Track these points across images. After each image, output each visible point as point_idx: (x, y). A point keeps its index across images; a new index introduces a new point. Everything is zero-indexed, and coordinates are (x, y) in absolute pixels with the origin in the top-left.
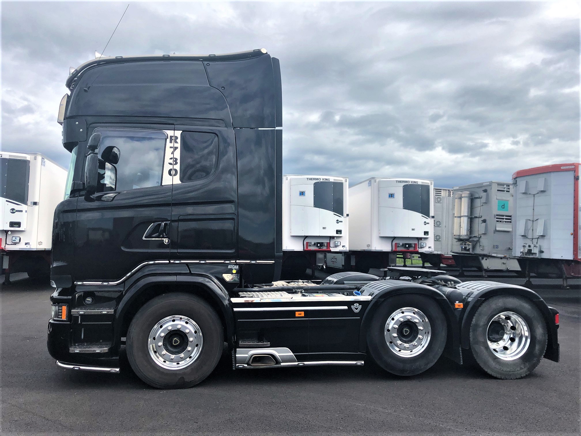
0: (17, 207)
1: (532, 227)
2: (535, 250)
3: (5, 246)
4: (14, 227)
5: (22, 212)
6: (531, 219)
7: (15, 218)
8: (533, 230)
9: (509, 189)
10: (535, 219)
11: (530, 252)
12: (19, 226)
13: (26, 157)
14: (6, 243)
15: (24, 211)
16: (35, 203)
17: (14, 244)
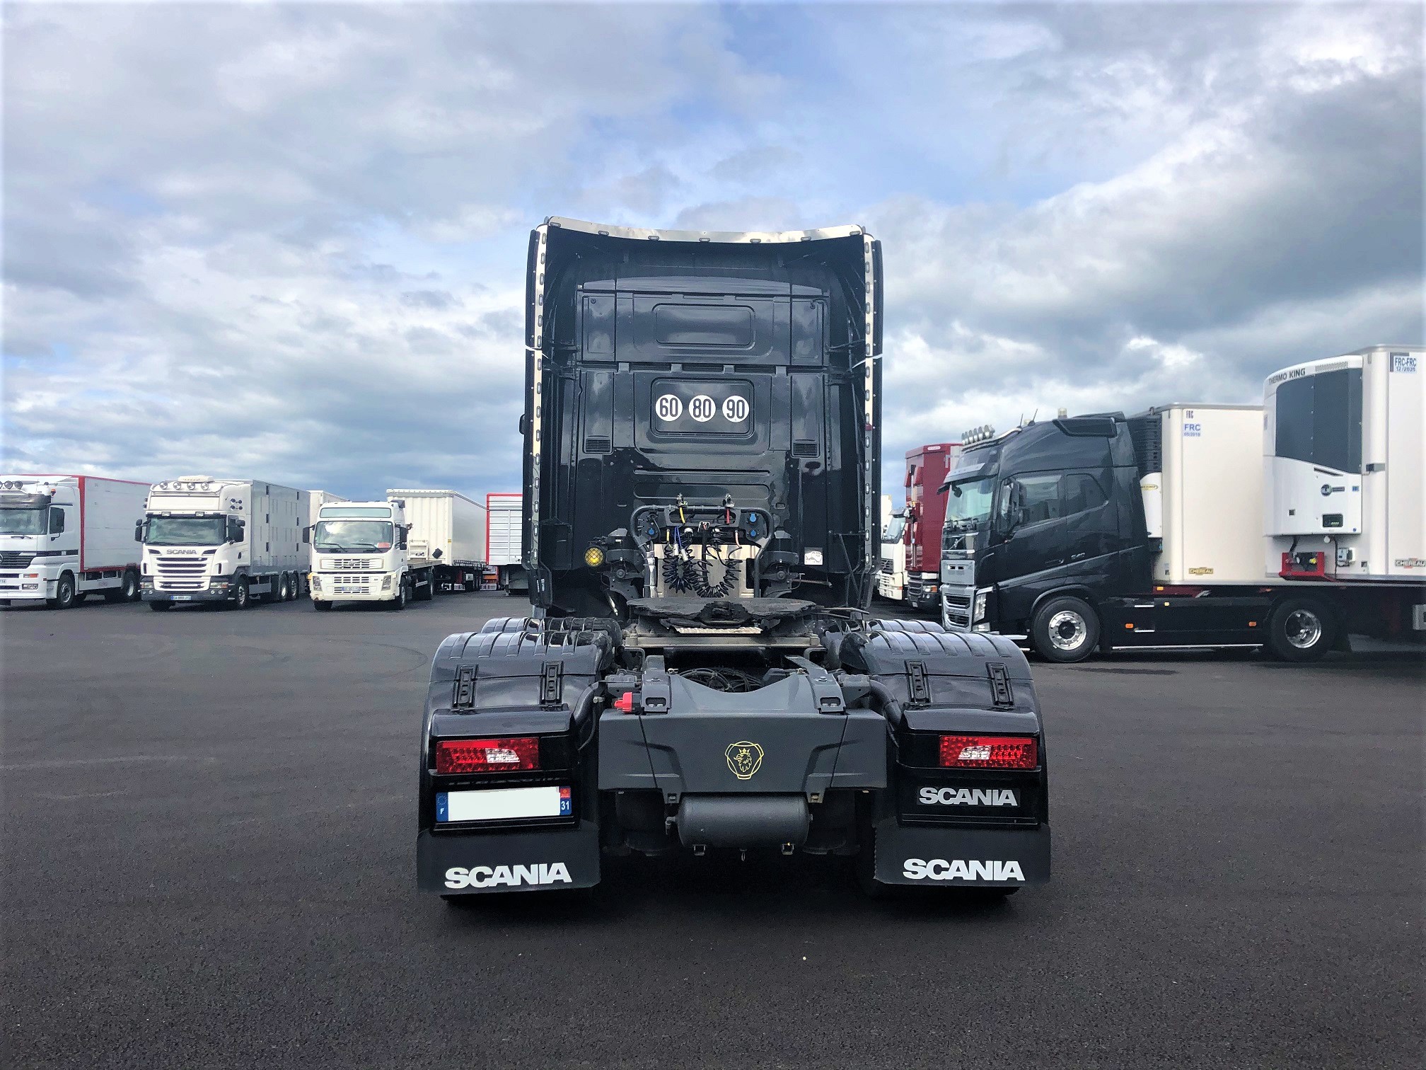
0: (1333, 482)
3: (1336, 570)
4: (1331, 526)
5: (1344, 490)
7: (1332, 505)
12: (1340, 525)
13: (1346, 363)
14: (1337, 565)
15: (1349, 489)
16: (1371, 468)
17: (1343, 566)
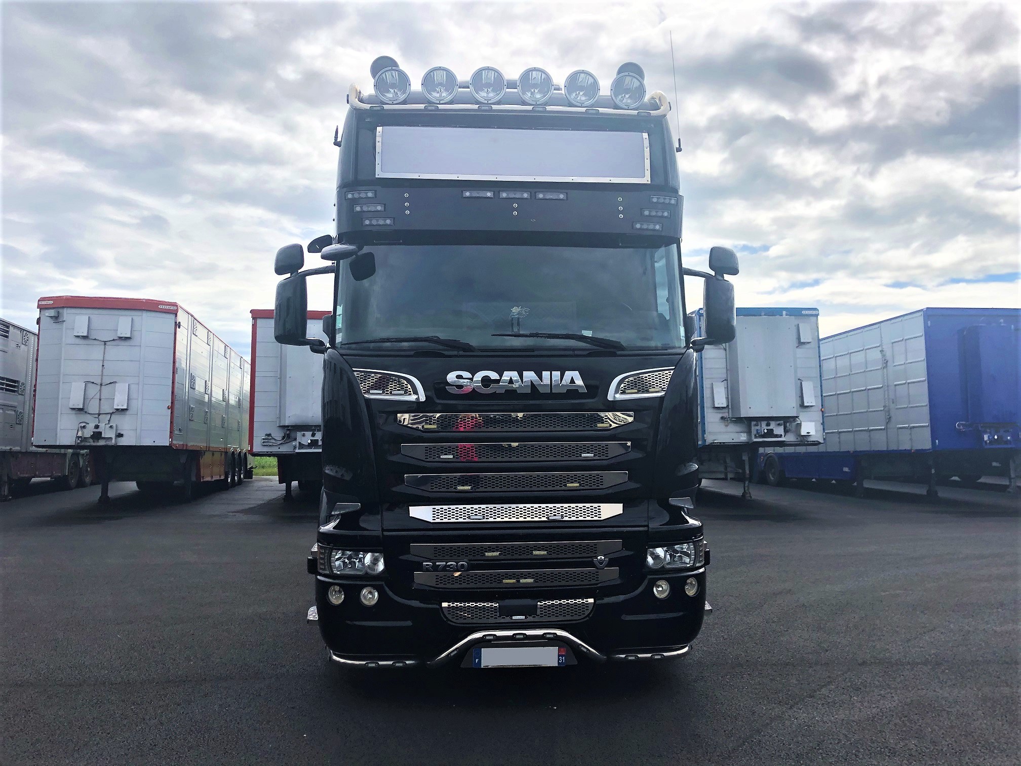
1: (99, 394)
2: (108, 433)
6: (99, 382)
8: (100, 400)
9: (7, 332)
10: (106, 380)
11: (97, 436)
